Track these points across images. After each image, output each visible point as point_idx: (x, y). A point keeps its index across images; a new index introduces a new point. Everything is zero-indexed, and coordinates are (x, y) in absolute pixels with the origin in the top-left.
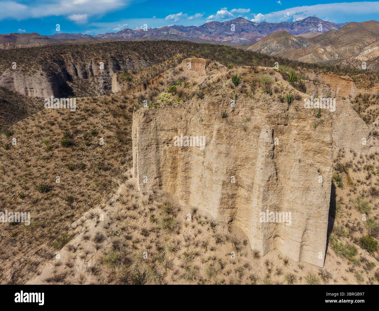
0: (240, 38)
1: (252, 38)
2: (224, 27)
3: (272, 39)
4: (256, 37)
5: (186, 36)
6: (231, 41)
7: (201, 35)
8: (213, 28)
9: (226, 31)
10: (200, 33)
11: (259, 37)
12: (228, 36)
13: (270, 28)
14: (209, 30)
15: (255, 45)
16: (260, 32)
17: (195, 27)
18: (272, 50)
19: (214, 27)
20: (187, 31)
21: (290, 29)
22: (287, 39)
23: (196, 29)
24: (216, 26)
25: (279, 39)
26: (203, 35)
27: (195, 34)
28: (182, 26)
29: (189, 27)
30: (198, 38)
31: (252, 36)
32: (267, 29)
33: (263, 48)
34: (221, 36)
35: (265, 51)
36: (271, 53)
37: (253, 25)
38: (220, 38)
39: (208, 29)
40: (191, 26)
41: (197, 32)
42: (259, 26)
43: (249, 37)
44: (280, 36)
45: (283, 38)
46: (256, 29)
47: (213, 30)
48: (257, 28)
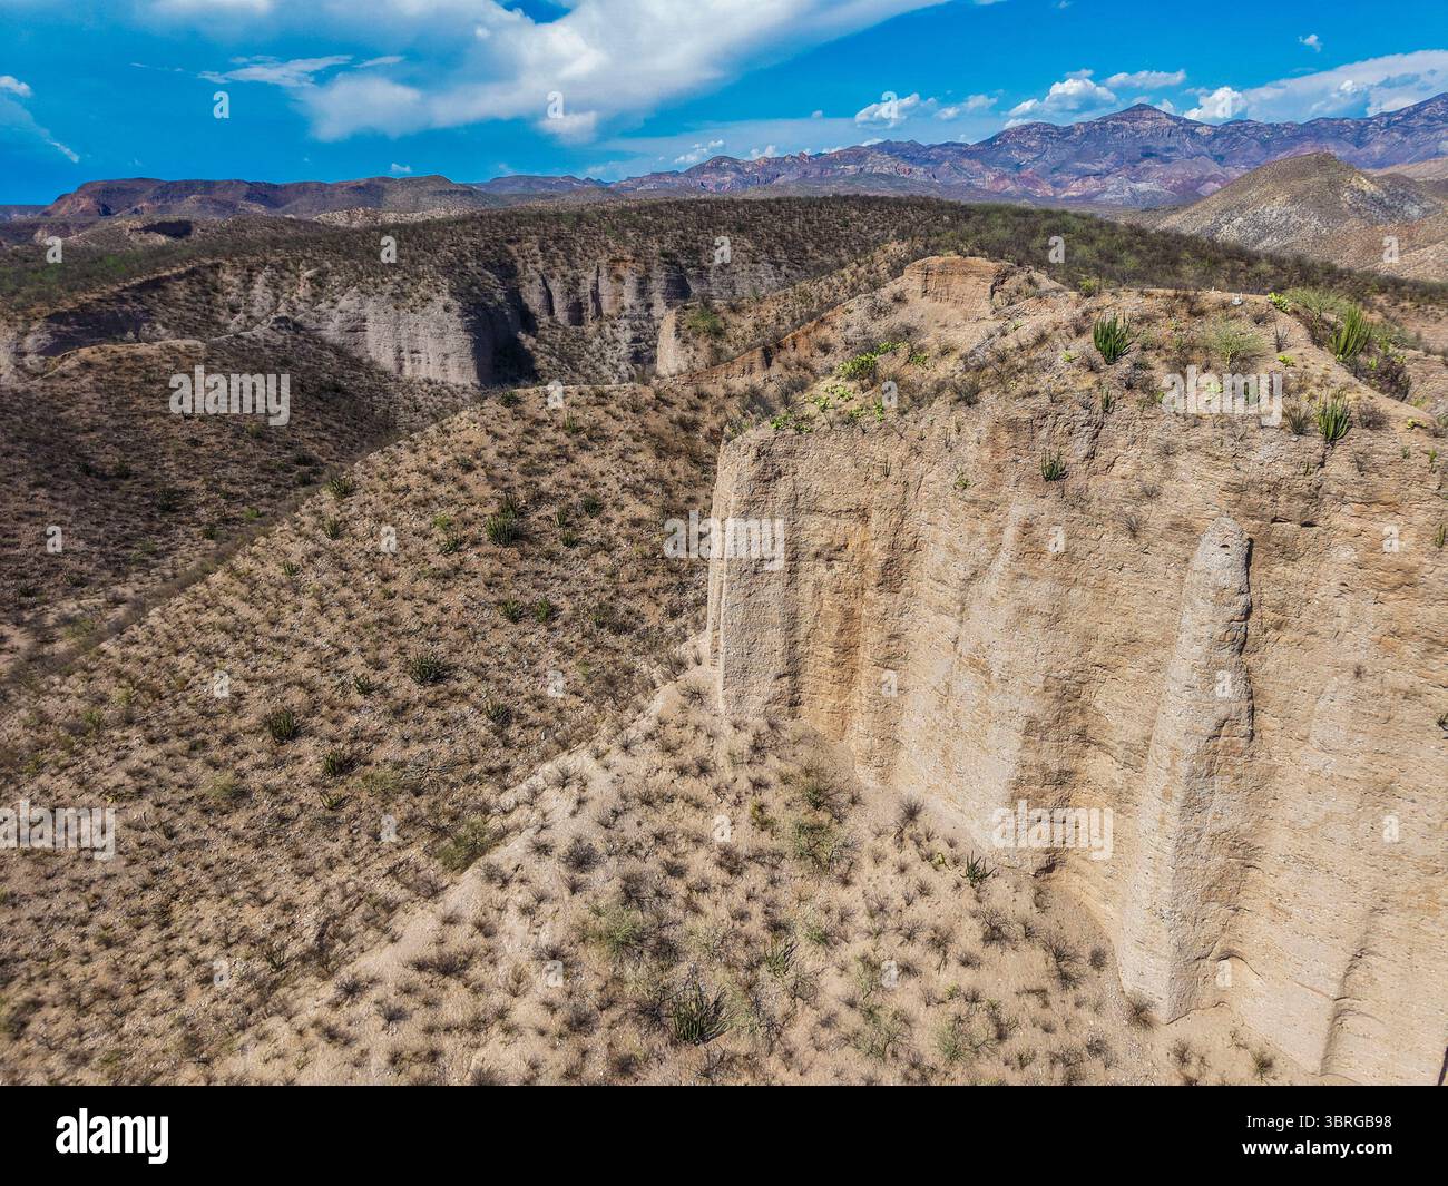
0: (1132, 185)
1: (1184, 185)
2: (1074, 143)
3: (1270, 187)
4: (1202, 180)
5: (925, 179)
6: (1096, 195)
7: (981, 175)
8: (1030, 150)
9: (1078, 156)
10: (979, 166)
11: (1213, 179)
12: (1084, 175)
13: (1265, 144)
14: (1015, 154)
15: (1192, 210)
16: (1220, 159)
17: (962, 145)
18: (1266, 230)
19: (1033, 144)
20: (928, 161)
21: (1352, 147)
22: (1332, 185)
23: (965, 152)
24: (1043, 141)
25: (1299, 185)
26: (990, 176)
27: (959, 170)
28: (913, 144)
29: (940, 146)
30: (969, 185)
31: (1182, 177)
32: (1251, 147)
33: (1229, 221)
34: (1058, 176)
35: (1236, 234)
36: (1258, 240)
37: (1193, 132)
38: (1055, 185)
39: (1009, 150)
40: (946, 144)
41: (966, 163)
42: (1215, 136)
43: (1170, 178)
44: (1303, 175)
45: (1316, 179)
46: (1205, 150)
47: (1030, 156)
48: (1208, 143)
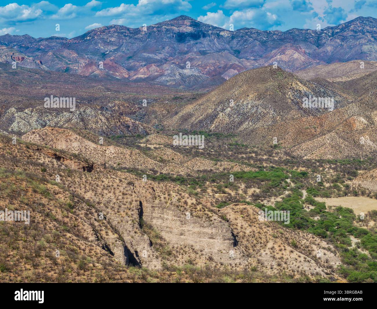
0: (181, 71)
1: (215, 70)
2: (141, 40)
3: (245, 87)
4: (226, 68)
5: (33, 66)
6: (157, 77)
7: (76, 62)
8: (111, 43)
9: (145, 49)
10: (75, 55)
11: (233, 67)
12: (149, 62)
13: (263, 43)
14: (101, 47)
16: (237, 53)
17: (62, 39)
18: (245, 117)
19: (113, 39)
20: (38, 50)
21: (315, 47)
22: (281, 87)
23: (65, 44)
24: (119, 38)
25: (261, 87)
26: (83, 63)
27: (61, 58)
28: (27, 37)
29: (47, 39)
30: (67, 70)
31: (214, 64)
32: (255, 46)
33: (223, 110)
34: (132, 63)
35: (227, 119)
36: (241, 123)
37: (218, 35)
38: (129, 69)
39: (96, 44)
40: (51, 38)
41: (66, 53)
42: (233, 38)
43: (206, 65)
44: (264, 80)
45: (271, 84)
46: (228, 46)
47: (112, 48)
48: (229, 42)
